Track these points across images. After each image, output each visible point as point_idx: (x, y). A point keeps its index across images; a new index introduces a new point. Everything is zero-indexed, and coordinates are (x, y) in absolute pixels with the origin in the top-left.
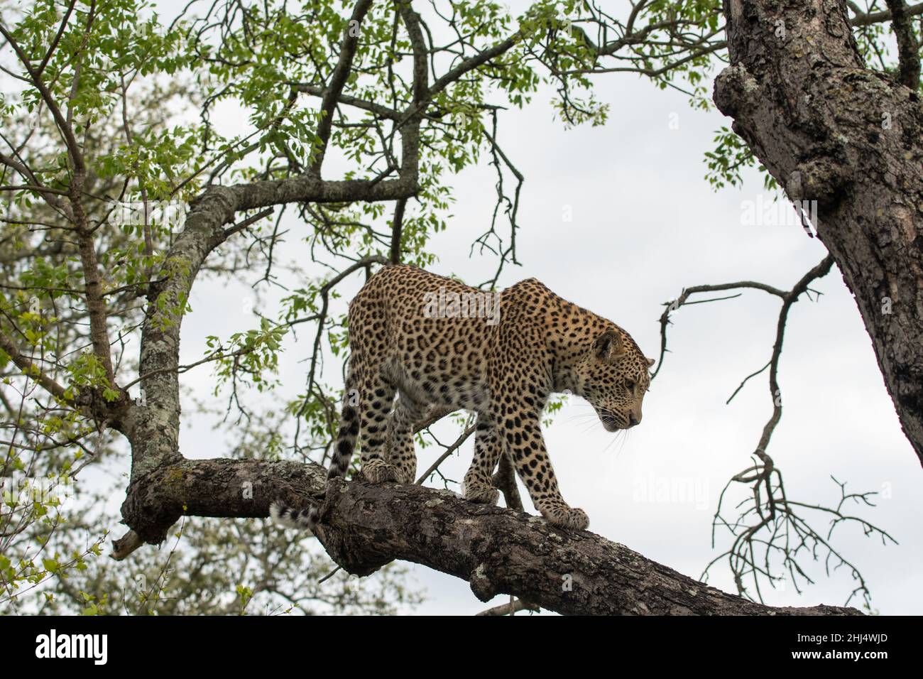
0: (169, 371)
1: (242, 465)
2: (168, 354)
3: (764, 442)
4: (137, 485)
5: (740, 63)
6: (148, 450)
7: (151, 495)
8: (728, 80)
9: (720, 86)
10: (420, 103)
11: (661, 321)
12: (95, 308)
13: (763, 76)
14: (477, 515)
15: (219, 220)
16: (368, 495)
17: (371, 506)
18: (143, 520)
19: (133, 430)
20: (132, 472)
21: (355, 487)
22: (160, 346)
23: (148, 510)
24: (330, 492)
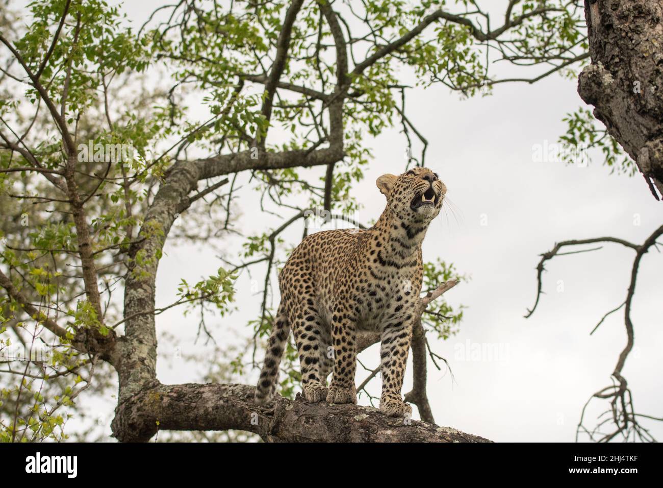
0: (147, 313)
1: (207, 388)
2: (147, 299)
3: (620, 366)
4: (123, 406)
5: (599, 62)
6: (131, 378)
7: (134, 414)
8: (590, 76)
9: (584, 81)
10: (343, 87)
11: (538, 268)
12: (87, 264)
13: (617, 72)
14: (396, 427)
15: (185, 190)
16: (309, 412)
17: (311, 421)
18: (129, 434)
19: (120, 361)
20: (120, 395)
21: (297, 406)
22: (140, 293)
23: (132, 426)
24: (277, 410)
